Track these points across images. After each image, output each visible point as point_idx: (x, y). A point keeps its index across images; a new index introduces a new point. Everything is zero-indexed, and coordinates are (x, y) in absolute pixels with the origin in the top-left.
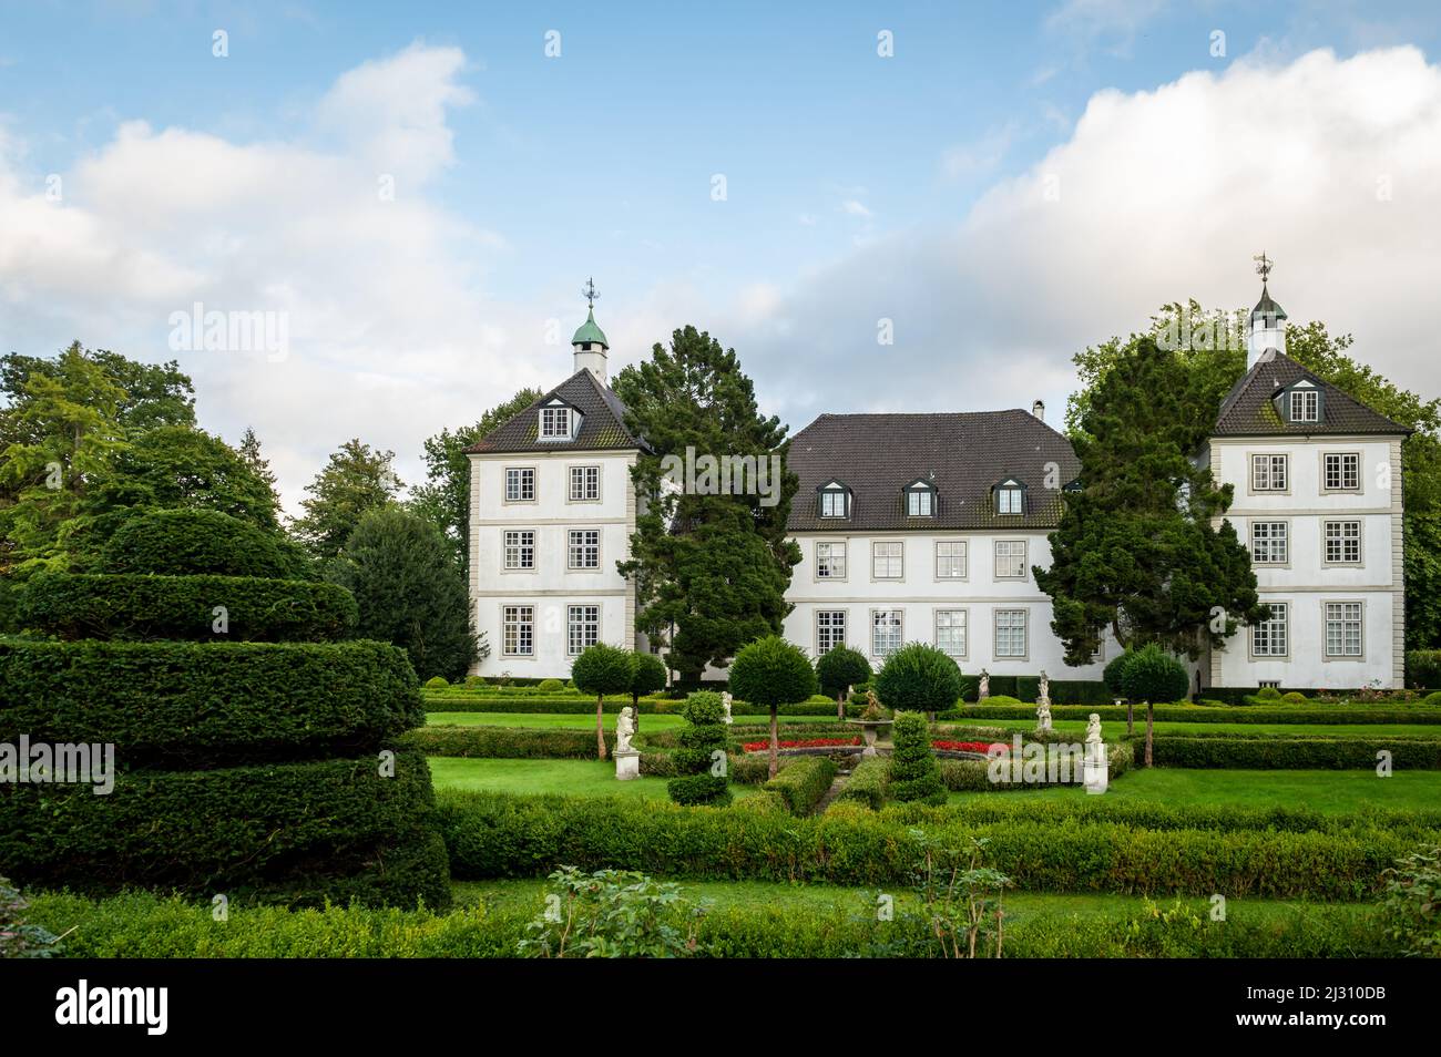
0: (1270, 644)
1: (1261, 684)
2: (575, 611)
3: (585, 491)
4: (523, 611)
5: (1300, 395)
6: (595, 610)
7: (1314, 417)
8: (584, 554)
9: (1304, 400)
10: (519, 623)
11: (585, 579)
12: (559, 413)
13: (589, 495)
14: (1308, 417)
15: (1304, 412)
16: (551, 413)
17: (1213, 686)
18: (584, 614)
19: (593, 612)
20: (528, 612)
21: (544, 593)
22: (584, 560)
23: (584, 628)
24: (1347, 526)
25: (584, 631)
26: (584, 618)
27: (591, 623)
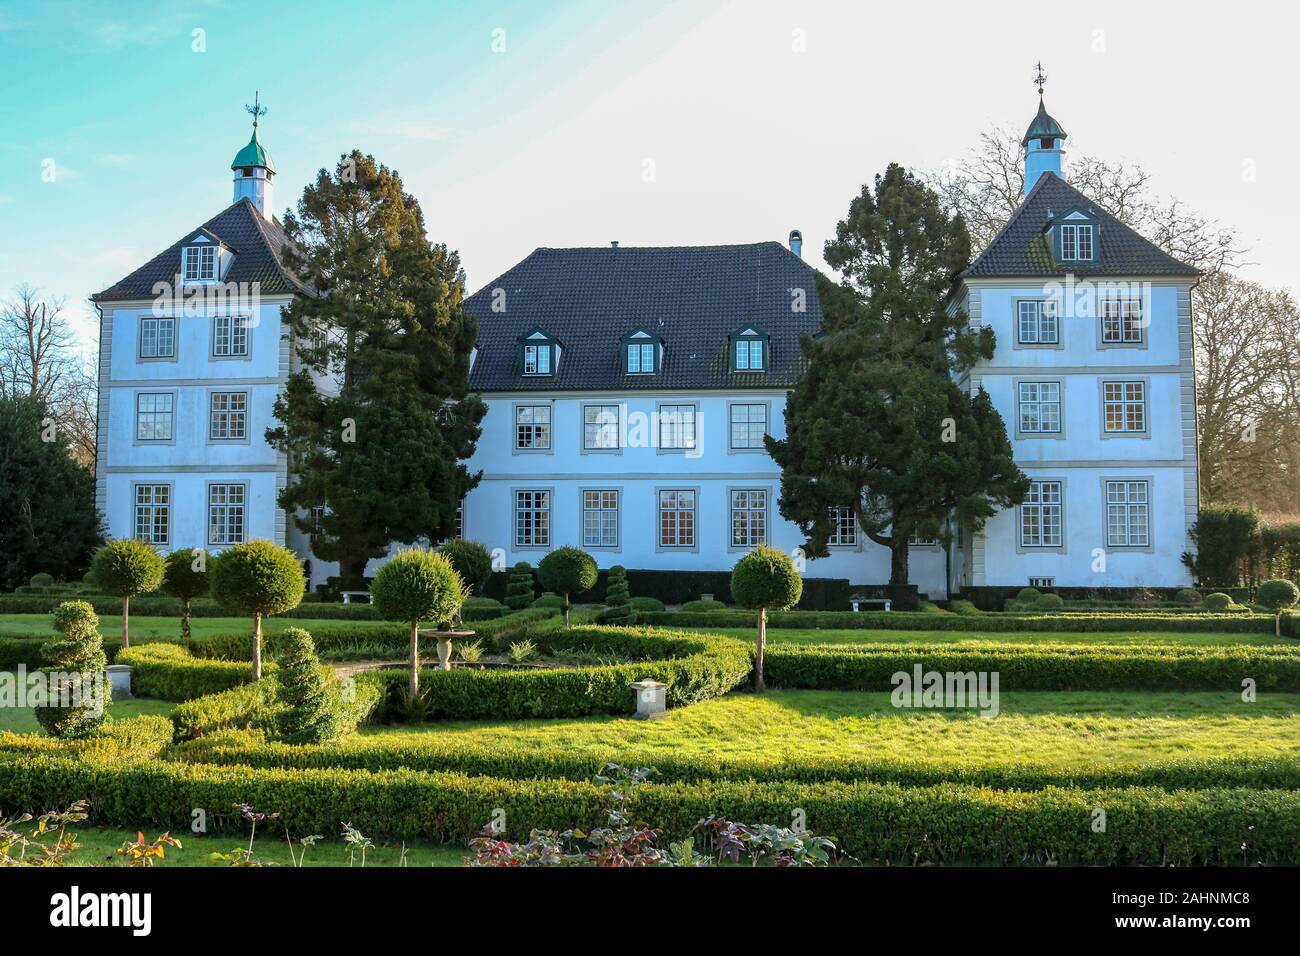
0: (1042, 533)
1: (1031, 581)
2: (215, 489)
3: (231, 346)
4: (158, 490)
5: (1072, 230)
6: (240, 490)
7: (1089, 256)
8: (229, 421)
9: (1077, 235)
10: (154, 504)
11: (228, 452)
12: (205, 252)
13: (236, 351)
14: (1082, 256)
15: (1077, 250)
16: (196, 252)
17: (975, 584)
18: (228, 494)
19: (238, 491)
20: (164, 491)
21: (183, 469)
22: (229, 429)
23: (227, 511)
24: (1129, 388)
25: (227, 516)
26: (228, 499)
27: (236, 505)
